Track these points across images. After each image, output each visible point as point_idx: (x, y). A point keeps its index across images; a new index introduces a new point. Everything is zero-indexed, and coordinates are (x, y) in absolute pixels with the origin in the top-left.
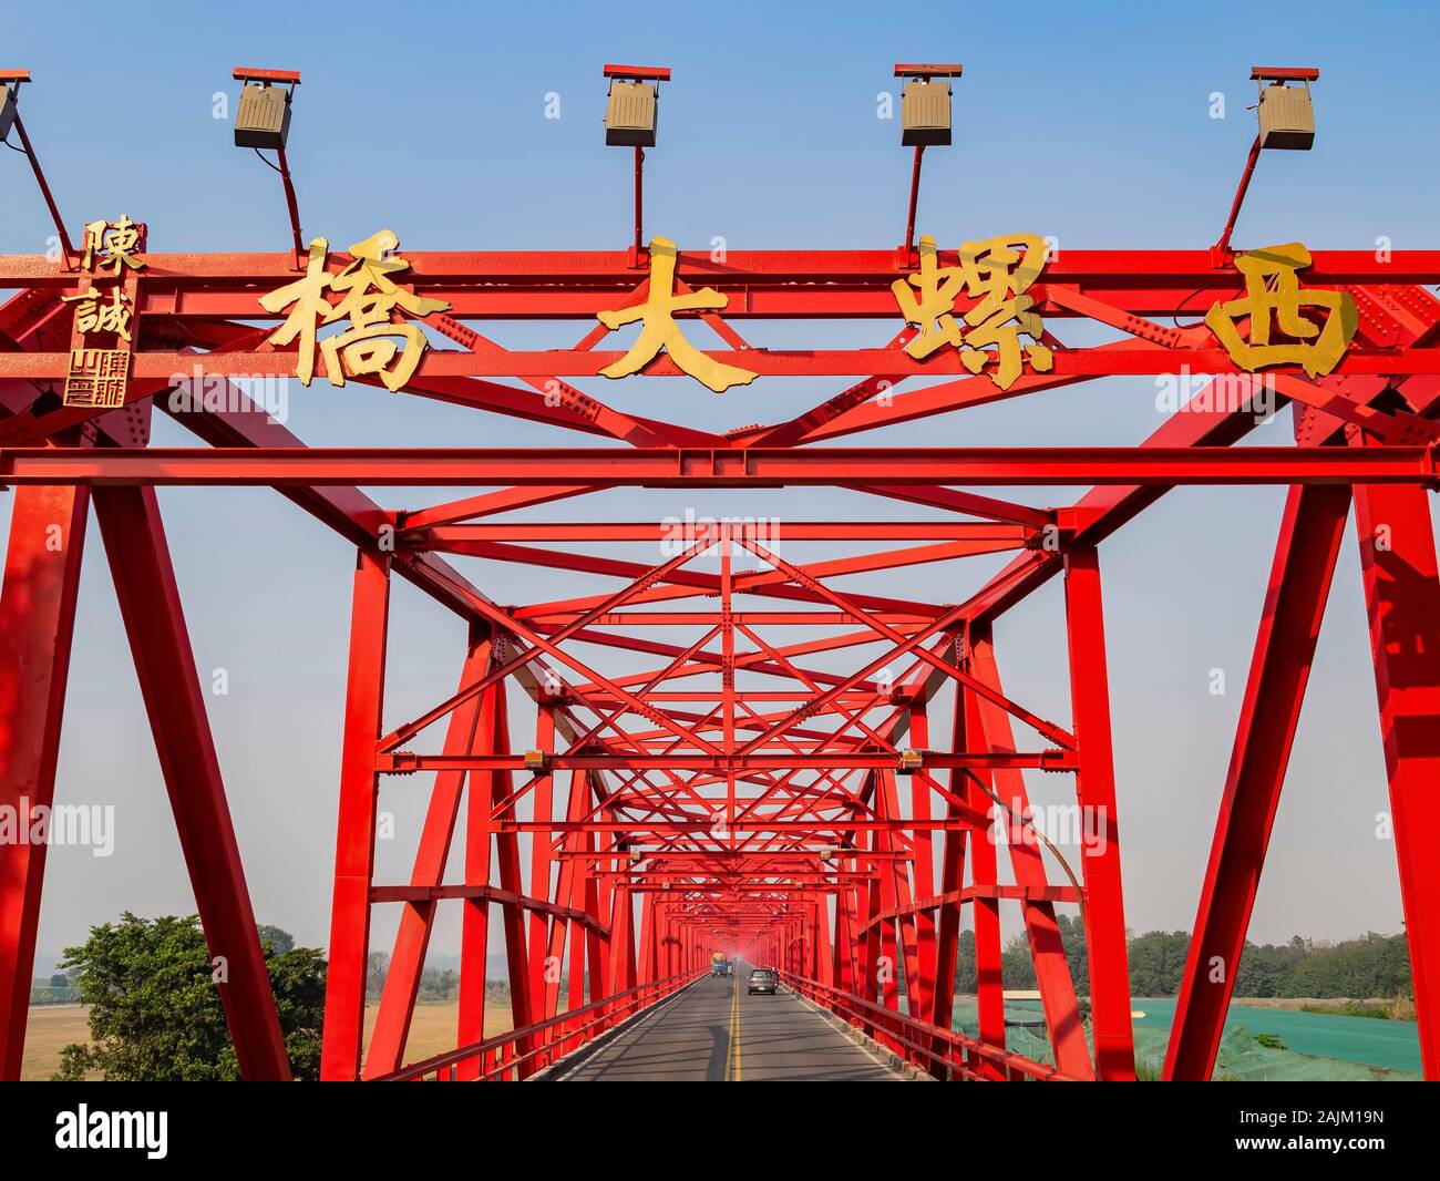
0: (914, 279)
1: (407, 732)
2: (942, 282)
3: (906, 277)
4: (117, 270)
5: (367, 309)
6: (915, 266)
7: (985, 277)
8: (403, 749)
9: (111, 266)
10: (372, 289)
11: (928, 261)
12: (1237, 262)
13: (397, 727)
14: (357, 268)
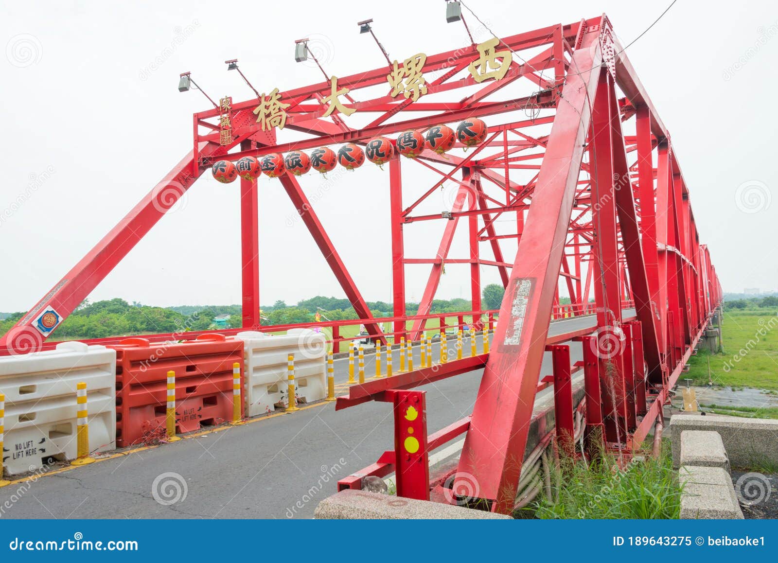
0: (392, 74)
1: (409, 210)
2: (399, 73)
3: (390, 74)
4: (226, 110)
5: (274, 109)
6: (392, 71)
7: (410, 69)
8: (408, 216)
9: (225, 109)
10: (274, 104)
11: (395, 68)
12: (478, 48)
13: (406, 209)
14: (271, 99)
